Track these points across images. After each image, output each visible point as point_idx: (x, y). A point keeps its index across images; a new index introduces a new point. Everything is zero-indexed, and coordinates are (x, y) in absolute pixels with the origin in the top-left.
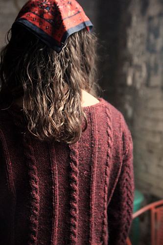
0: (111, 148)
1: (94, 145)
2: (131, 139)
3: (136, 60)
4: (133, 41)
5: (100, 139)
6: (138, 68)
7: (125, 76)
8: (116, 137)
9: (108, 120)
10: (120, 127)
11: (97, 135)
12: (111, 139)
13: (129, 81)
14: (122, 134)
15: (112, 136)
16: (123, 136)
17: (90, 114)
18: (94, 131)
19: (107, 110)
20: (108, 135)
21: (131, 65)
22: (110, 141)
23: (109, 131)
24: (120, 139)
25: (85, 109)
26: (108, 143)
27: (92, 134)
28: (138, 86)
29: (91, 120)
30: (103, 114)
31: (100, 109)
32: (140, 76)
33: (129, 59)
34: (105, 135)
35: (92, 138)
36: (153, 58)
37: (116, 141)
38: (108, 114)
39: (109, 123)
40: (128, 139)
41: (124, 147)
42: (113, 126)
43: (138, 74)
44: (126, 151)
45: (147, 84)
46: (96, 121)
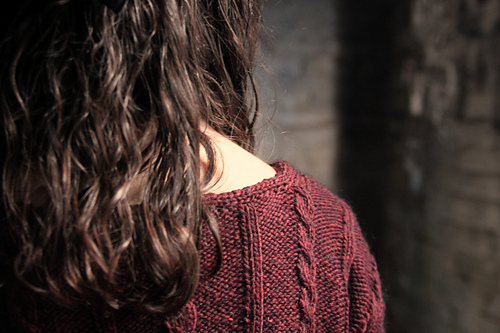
0: (309, 322)
1: (252, 319)
2: (379, 287)
3: (432, 56)
4: (427, 10)
5: (271, 298)
6: (438, 73)
7: (405, 93)
8: (327, 285)
9: (303, 232)
10: (342, 252)
11: (261, 286)
12: (310, 293)
13: (416, 105)
14: (346, 273)
15: (313, 285)
16: (351, 280)
17: (240, 217)
18: (251, 272)
19: (299, 200)
20: (301, 283)
21: (420, 67)
22: (305, 302)
23: (304, 268)
24: (342, 291)
25: (222, 202)
26: (300, 306)
27: (244, 283)
28: (437, 117)
29: (241, 235)
30: (285, 215)
31: (274, 199)
32: (443, 95)
33: (416, 53)
34: (291, 283)
35: (244, 294)
36: (473, 51)
37: (326, 300)
38: (303, 212)
39: (306, 243)
40: (367, 288)
41: (353, 316)
42: (319, 253)
43: (435, 89)
44: (362, 325)
45: (458, 113)
46: (260, 238)
